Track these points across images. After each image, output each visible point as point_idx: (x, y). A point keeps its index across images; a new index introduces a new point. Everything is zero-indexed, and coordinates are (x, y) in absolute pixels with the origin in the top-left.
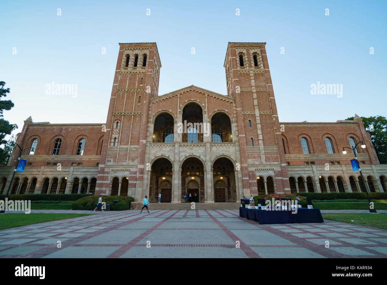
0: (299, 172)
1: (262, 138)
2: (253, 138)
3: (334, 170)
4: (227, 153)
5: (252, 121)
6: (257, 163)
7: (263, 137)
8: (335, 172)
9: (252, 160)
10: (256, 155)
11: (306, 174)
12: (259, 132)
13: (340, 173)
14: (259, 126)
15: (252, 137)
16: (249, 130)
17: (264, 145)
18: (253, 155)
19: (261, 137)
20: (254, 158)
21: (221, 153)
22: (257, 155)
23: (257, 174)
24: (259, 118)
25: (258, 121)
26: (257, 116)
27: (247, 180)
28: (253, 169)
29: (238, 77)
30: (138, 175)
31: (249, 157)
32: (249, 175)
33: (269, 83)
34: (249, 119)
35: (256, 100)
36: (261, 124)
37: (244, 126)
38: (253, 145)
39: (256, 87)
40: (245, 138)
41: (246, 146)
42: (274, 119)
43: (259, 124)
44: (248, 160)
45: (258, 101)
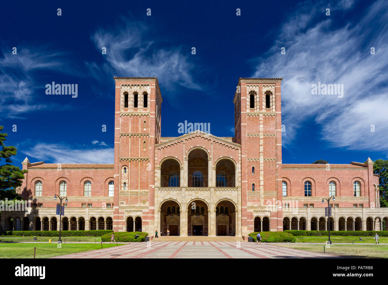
2: (255, 184)
5: (256, 168)
6: (256, 206)
7: (264, 183)
9: (252, 203)
10: (255, 199)
11: (300, 215)
12: (261, 178)
14: (262, 173)
15: (253, 183)
16: (252, 176)
17: (264, 190)
18: (253, 199)
19: (262, 183)
20: (254, 202)
22: (257, 199)
23: (255, 215)
24: (262, 165)
25: (262, 168)
26: (261, 163)
27: (245, 219)
28: (252, 210)
29: (246, 122)
30: (150, 215)
31: (249, 201)
32: (248, 215)
33: (278, 129)
34: (252, 166)
35: (262, 147)
36: (264, 171)
37: (247, 172)
38: (253, 190)
39: (264, 132)
40: (247, 184)
41: (247, 191)
42: (278, 166)
43: (262, 170)
44: (247, 203)
45: (264, 147)
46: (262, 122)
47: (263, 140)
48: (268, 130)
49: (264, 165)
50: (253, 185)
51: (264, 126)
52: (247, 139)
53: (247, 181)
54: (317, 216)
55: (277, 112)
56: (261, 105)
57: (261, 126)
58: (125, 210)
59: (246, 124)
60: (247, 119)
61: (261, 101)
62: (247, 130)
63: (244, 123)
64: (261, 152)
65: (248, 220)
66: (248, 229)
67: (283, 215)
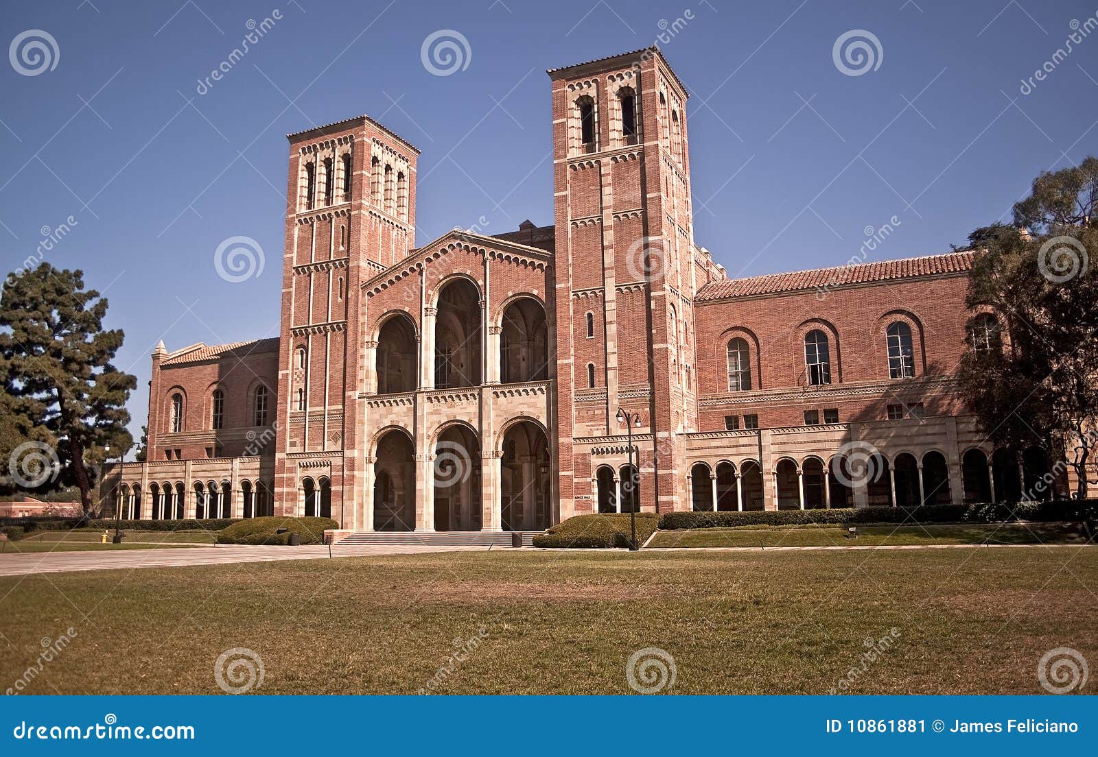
1: (616, 365)
2: (595, 365)
4: (531, 410)
5: (597, 319)
6: (597, 433)
7: (619, 359)
8: (829, 446)
9: (587, 426)
10: (596, 412)
11: (741, 454)
12: (611, 346)
14: (612, 329)
15: (591, 362)
16: (586, 342)
17: (620, 383)
18: (591, 412)
19: (613, 361)
20: (592, 421)
21: (516, 411)
22: (600, 412)
23: (596, 461)
24: (614, 306)
25: (611, 316)
26: (609, 302)
27: (568, 477)
28: (587, 449)
29: (568, 185)
30: (346, 472)
31: (580, 419)
32: (577, 464)
33: (652, 192)
34: (586, 313)
35: (611, 251)
36: (619, 323)
37: (572, 333)
38: (592, 385)
39: (615, 207)
40: (572, 368)
41: (573, 389)
42: (653, 303)
43: (611, 323)
44: (575, 426)
45: (617, 252)
46: (609, 179)
47: (612, 232)
48: (626, 197)
49: (618, 305)
50: (591, 366)
51: (615, 189)
52: (570, 236)
53: (572, 360)
54: (795, 456)
55: (645, 144)
56: (607, 131)
57: (608, 190)
58: (297, 461)
59: (568, 192)
60: (568, 179)
61: (604, 121)
62: (569, 209)
63: (562, 191)
64: (609, 268)
65: (575, 480)
66: (577, 507)
67: (688, 458)
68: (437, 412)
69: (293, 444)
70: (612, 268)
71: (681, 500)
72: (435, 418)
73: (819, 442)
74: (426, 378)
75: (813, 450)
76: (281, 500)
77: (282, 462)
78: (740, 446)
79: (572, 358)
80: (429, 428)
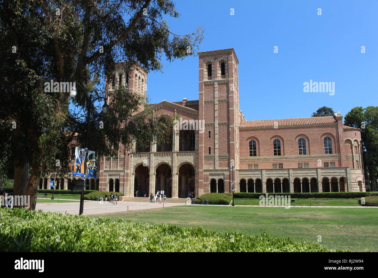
0: (250, 176)
1: (218, 147)
2: (211, 147)
3: (281, 174)
4: (189, 160)
5: (212, 133)
6: (211, 168)
8: (282, 175)
9: (208, 166)
11: (256, 177)
12: (216, 142)
13: (286, 176)
14: (217, 136)
15: (209, 146)
16: (208, 140)
17: (219, 153)
18: (209, 162)
20: (210, 165)
21: (184, 160)
22: (212, 162)
23: (211, 177)
24: (218, 129)
25: (217, 132)
26: (216, 127)
27: (201, 182)
28: (208, 173)
29: (204, 90)
30: (125, 177)
31: (205, 164)
32: (204, 178)
33: (231, 94)
34: (208, 131)
35: (217, 112)
36: (219, 134)
37: (204, 136)
38: (210, 153)
39: (219, 98)
40: (204, 147)
41: (204, 154)
42: (230, 129)
43: (217, 134)
44: (204, 166)
45: (219, 112)
46: (217, 89)
47: (217, 106)
48: (222, 95)
51: (219, 92)
52: (204, 106)
53: (203, 145)
54: (272, 178)
55: (229, 79)
56: (216, 73)
57: (216, 92)
58: (108, 173)
59: (203, 92)
60: (204, 88)
61: (216, 71)
62: (204, 97)
63: (202, 91)
64: (216, 117)
65: (204, 183)
66: (204, 191)
67: (239, 177)
68: (157, 159)
69: (106, 167)
70: (217, 117)
71: (237, 190)
72: (157, 161)
73: (280, 174)
74: (154, 148)
75: (278, 176)
76: (101, 186)
77: (102, 173)
78: (256, 174)
79: (204, 144)
80: (154, 164)
